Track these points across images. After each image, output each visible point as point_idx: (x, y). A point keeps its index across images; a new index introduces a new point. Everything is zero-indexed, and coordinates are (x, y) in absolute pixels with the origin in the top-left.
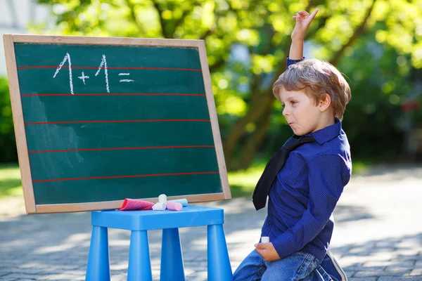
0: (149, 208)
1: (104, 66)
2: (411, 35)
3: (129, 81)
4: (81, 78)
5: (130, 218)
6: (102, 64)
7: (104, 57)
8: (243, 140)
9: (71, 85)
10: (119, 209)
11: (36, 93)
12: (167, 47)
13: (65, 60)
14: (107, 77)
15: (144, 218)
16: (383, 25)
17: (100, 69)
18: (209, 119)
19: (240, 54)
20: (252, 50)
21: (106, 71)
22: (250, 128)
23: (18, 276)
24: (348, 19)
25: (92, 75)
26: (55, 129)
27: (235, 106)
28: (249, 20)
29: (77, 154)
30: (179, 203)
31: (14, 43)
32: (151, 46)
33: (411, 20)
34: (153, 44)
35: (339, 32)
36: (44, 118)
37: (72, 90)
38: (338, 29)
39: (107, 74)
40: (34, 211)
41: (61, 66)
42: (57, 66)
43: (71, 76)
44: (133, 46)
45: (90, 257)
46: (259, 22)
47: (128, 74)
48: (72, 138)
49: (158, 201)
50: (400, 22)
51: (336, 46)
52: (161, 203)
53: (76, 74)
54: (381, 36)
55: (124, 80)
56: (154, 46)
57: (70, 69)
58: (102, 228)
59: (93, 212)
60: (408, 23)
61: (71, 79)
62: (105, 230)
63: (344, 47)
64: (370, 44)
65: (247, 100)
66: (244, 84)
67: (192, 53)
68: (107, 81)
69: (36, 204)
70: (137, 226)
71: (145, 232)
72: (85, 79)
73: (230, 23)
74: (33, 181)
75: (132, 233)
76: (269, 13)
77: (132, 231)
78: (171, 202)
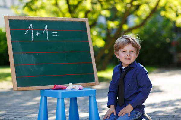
0: (65, 89)
1: (46, 29)
2: (175, 13)
3: (57, 35)
4: (36, 34)
5: (57, 93)
6: (45, 28)
7: (46, 25)
8: (103, 57)
9: (33, 37)
10: (52, 89)
11: (18, 40)
12: (73, 21)
13: (30, 27)
14: (47, 34)
15: (63, 93)
16: (164, 8)
17: (44, 30)
18: (90, 52)
19: (102, 20)
20: (107, 19)
21: (47, 31)
22: (106, 52)
23: (8, 116)
24: (149, 6)
25: (41, 33)
26: (26, 56)
27: (100, 43)
28: (106, 6)
29: (35, 66)
30: (78, 87)
31: (9, 19)
32: (66, 21)
33: (176, 6)
34: (67, 20)
35: (145, 11)
36: (21, 50)
37: (33, 39)
38: (144, 11)
39: (47, 33)
40: (17, 90)
41: (28, 29)
42: (27, 29)
43: (32, 33)
44: (58, 21)
45: (40, 107)
46: (110, 7)
47: (56, 33)
48: (33, 59)
49: (69, 86)
50: (171, 8)
51: (144, 17)
52: (70, 86)
53: (35, 33)
54: (163, 13)
55: (55, 35)
56: (67, 21)
57: (32, 31)
58: (45, 97)
59: (41, 90)
60: (174, 8)
61: (32, 35)
62: (46, 98)
63: (148, 18)
64: (158, 16)
65: (105, 40)
66: (104, 33)
67: (83, 24)
68: (47, 35)
69: (18, 87)
70: (60, 96)
71: (63, 99)
72: (38, 35)
73: (98, 7)
74: (16, 77)
75: (58, 99)
76: (115, 3)
77: (58, 98)
78: (74, 86)
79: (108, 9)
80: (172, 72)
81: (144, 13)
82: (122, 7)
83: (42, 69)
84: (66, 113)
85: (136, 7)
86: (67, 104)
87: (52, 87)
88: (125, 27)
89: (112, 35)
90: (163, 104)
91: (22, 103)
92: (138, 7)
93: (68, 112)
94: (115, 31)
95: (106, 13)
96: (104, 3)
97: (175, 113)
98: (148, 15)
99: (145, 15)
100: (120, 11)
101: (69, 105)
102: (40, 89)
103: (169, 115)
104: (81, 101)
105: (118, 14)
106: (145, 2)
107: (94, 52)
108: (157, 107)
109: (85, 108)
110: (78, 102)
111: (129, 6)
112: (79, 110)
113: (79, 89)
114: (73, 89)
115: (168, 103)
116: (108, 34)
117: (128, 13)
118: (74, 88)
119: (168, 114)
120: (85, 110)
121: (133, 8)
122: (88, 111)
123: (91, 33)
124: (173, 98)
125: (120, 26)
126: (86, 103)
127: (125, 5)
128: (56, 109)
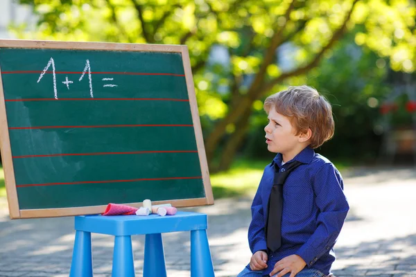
0: (133, 213)
1: (87, 71)
2: (390, 38)
3: (113, 86)
4: (65, 83)
5: (114, 224)
6: (86, 69)
7: (88, 62)
8: (223, 141)
9: (55, 90)
10: (102, 214)
11: (20, 98)
12: (151, 52)
13: (49, 64)
14: (90, 82)
15: (128, 224)
16: (362, 28)
17: (84, 74)
18: (192, 124)
19: (220, 56)
20: (232, 52)
21: (90, 75)
22: (230, 129)
24: (328, 22)
25: (76, 80)
26: (39, 134)
27: (216, 109)
28: (228, 21)
29: (61, 159)
30: (163, 208)
32: (134, 51)
33: (390, 23)
34: (136, 49)
35: (319, 34)
36: (28, 123)
37: (56, 95)
38: (317, 32)
39: (90, 79)
40: (18, 216)
41: (45, 70)
42: (42, 71)
43: (55, 81)
45: (74, 260)
46: (239, 24)
47: (112, 79)
48: (55, 142)
49: (142, 206)
50: (378, 25)
51: (316, 49)
52: (145, 208)
53: (60, 79)
54: (360, 39)
55: (108, 85)
56: (138, 51)
57: (54, 74)
58: (85, 232)
59: (77, 217)
60: (387, 27)
61: (55, 84)
62: (88, 235)
63: (325, 49)
64: (349, 46)
65: (226, 101)
66: (224, 85)
67: (175, 58)
68: (91, 86)
69: (20, 209)
70: (121, 230)
71: (128, 237)
72: (69, 84)
73: (210, 24)
74: (17, 186)
75: (115, 239)
76: (250, 15)
77: (116, 236)
78: (155, 207)
79: (233, 30)
80: (383, 175)
81: (317, 39)
82: (266, 25)
83: (78, 166)
84: (135, 271)
85: (298, 25)
86: (139, 250)
87: (102, 208)
88: (274, 71)
89: (244, 89)
90: (364, 248)
91: (32, 249)
92: (302, 24)
93: (141, 269)
94: (249, 81)
95: (230, 38)
96: (224, 16)
97: (395, 269)
98: (327, 43)
99: (318, 42)
100: (263, 35)
101: (142, 253)
102: (73, 214)
103: (381, 274)
104: (170, 243)
105: (258, 42)
106: (319, 13)
107: (203, 128)
108: (351, 256)
109: (180, 260)
110: (164, 245)
111: (282, 21)
112: (168, 264)
113: (167, 214)
114: (152, 213)
115: (376, 246)
116: (234, 88)
117: (281, 38)
118: (155, 211)
119: (378, 273)
120: (180, 265)
121: (291, 27)
122: (190, 267)
123: (196, 86)
124: (388, 235)
125: (262, 69)
126: (183, 249)
127: (273, 21)
128: (111, 262)
